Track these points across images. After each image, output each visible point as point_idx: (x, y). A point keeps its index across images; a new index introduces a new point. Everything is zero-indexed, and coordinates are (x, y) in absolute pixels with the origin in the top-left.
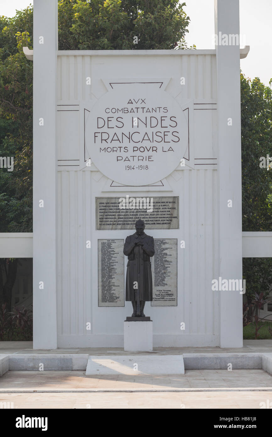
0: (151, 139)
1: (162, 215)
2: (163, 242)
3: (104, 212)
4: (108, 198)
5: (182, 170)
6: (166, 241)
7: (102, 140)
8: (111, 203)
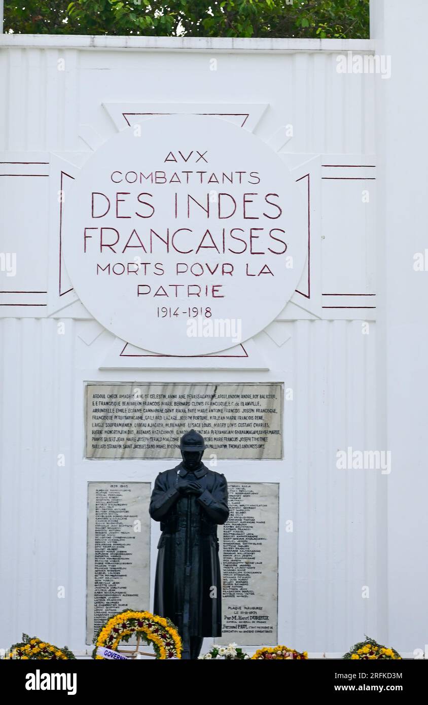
0: (220, 247)
1: (241, 425)
2: (245, 490)
3: (105, 418)
4: (113, 385)
5: (293, 321)
6: (254, 488)
7: (102, 245)
8: (121, 396)
